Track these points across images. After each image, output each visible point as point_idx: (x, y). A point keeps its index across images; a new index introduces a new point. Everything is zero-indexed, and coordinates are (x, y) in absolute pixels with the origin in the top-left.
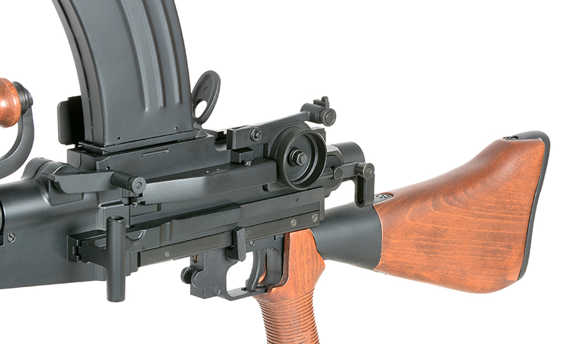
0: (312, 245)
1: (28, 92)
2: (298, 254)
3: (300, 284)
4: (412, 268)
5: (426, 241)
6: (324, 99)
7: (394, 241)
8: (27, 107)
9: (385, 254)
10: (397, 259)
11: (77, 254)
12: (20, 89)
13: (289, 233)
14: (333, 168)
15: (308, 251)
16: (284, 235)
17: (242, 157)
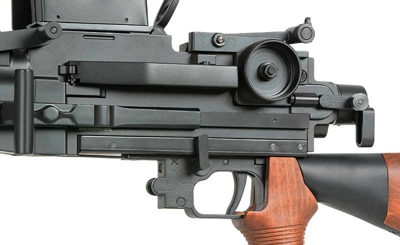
0: (298, 175)
2: (279, 182)
3: (283, 214)
9: (394, 204)
13: (269, 158)
14: (320, 97)
15: (292, 181)
16: (265, 162)
17: (201, 58)
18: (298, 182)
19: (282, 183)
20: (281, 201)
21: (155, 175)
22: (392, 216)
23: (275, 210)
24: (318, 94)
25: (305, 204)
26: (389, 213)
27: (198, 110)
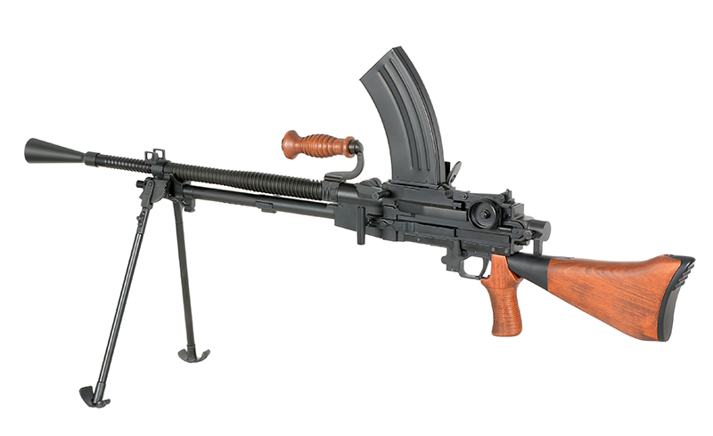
2: (496, 267)
3: (497, 283)
15: (502, 267)
18: (505, 268)
20: (496, 276)
21: (445, 254)
23: (493, 280)
25: (508, 279)
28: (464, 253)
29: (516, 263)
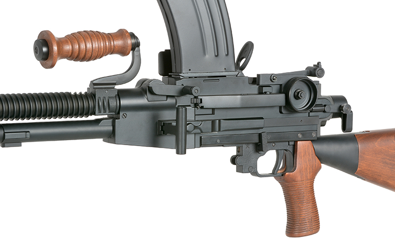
0: (312, 151)
1: (137, 38)
2: (302, 155)
3: (304, 173)
4: (380, 176)
5: (390, 160)
6: (319, 63)
7: (367, 157)
8: (136, 46)
9: (361, 164)
10: (369, 168)
11: (162, 130)
12: (133, 36)
13: (297, 142)
14: (325, 106)
15: (309, 154)
16: (295, 143)
17: (265, 89)
18: (312, 154)
19: (304, 156)
20: (303, 166)
21: (235, 153)
22: (360, 170)
23: (300, 171)
24: (323, 104)
25: (315, 167)
26: (358, 169)
27: (262, 118)
28: (259, 148)
29: (321, 147)
